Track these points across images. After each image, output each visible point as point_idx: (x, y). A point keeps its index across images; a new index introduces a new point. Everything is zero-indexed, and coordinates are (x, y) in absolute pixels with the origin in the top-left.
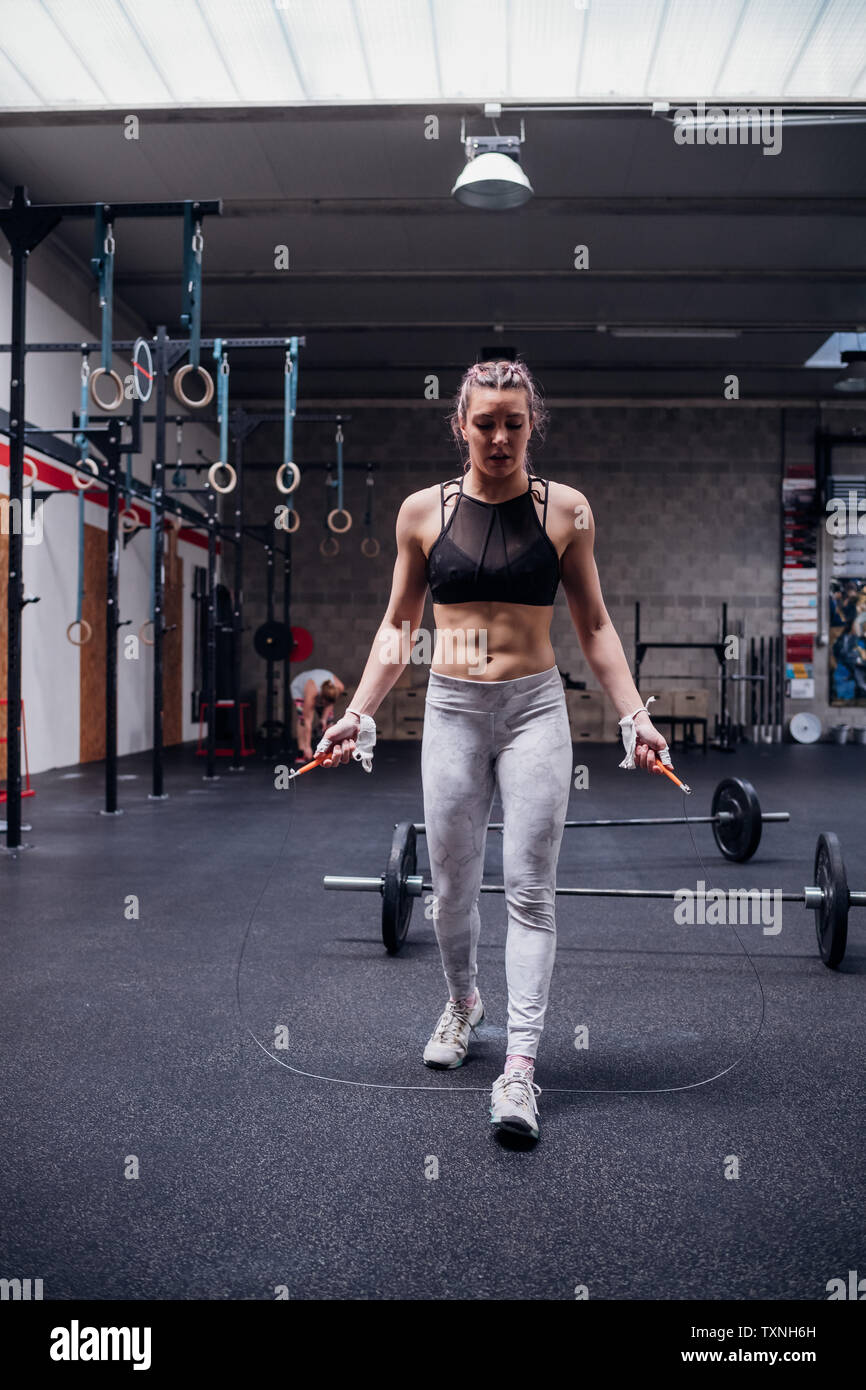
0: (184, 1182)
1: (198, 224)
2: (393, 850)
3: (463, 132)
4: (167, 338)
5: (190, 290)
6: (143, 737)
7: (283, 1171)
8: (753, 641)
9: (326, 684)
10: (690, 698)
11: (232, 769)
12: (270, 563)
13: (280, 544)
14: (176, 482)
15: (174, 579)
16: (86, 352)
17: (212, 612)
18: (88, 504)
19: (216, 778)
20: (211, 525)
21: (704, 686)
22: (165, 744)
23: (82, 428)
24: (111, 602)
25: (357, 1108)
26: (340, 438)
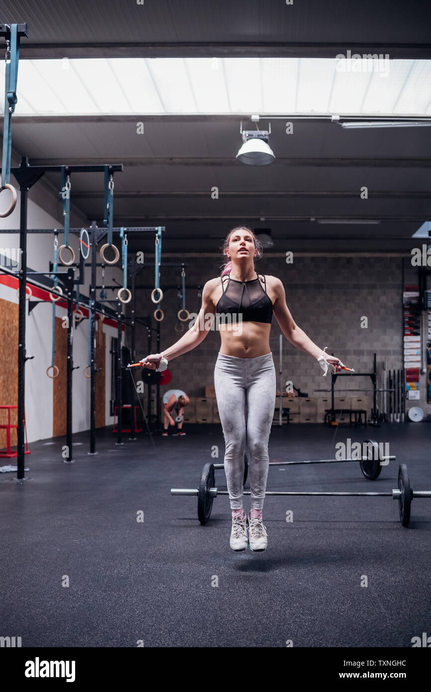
0: (102, 621)
1: (111, 176)
2: (203, 476)
3: (241, 128)
4: (97, 227)
5: (108, 207)
6: (85, 423)
7: (146, 616)
8: (390, 372)
9: (181, 397)
10: (358, 400)
11: (130, 439)
12: (149, 336)
13: (155, 326)
14: (102, 296)
15: (101, 344)
16: (56, 233)
17: (120, 361)
18: (57, 307)
19: (122, 444)
20: (119, 318)
21: (366, 395)
22: (96, 427)
23: (54, 272)
24: (69, 357)
25: (181, 590)
26: (183, 274)
